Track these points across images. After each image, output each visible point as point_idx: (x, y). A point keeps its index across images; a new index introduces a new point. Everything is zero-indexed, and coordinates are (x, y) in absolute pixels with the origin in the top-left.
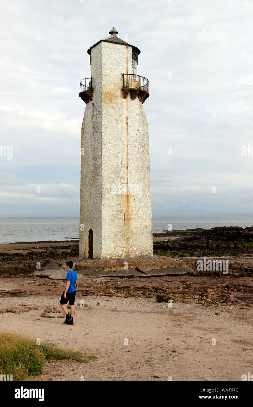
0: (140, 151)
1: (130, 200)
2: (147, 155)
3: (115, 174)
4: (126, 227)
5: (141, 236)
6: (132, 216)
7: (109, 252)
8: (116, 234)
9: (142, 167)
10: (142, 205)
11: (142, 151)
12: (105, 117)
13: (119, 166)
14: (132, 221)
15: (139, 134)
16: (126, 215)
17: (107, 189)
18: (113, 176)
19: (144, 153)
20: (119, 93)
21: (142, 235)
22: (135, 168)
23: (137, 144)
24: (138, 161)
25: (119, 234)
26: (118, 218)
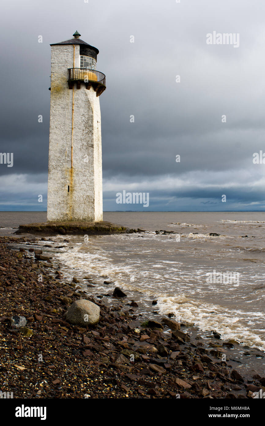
0: (85, 132)
1: (74, 175)
2: (91, 136)
3: (61, 154)
4: (69, 197)
5: (83, 205)
6: (75, 188)
7: (54, 217)
8: (60, 203)
9: (85, 146)
10: (85, 178)
11: (86, 132)
12: (53, 107)
13: (65, 146)
14: (74, 192)
15: (84, 118)
16: (70, 187)
17: (53, 166)
18: (58, 155)
19: (89, 134)
20: (66, 86)
21: (85, 204)
22: (79, 147)
23: (82, 127)
24: (83, 141)
25: (63, 202)
26: (62, 189)
